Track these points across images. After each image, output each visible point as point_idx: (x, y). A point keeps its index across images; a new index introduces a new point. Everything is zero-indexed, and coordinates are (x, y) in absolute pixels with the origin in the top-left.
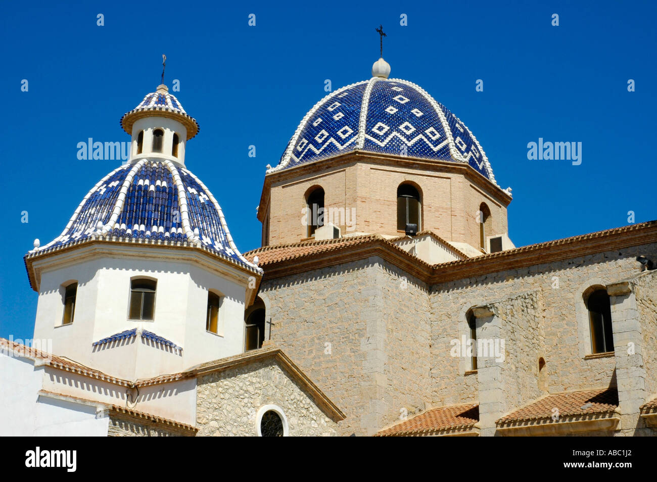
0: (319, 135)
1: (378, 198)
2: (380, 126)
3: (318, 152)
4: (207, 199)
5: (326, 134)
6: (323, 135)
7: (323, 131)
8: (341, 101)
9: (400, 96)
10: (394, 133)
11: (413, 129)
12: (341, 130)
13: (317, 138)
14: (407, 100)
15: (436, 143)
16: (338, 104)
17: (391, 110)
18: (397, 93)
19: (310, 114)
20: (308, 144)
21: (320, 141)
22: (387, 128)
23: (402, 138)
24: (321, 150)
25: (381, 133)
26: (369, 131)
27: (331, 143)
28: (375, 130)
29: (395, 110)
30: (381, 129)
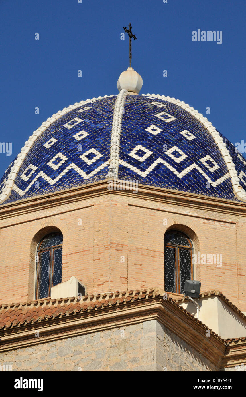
0: (53, 160)
1: (138, 246)
2: (140, 150)
3: (52, 182)
5: (64, 158)
6: (59, 160)
7: (60, 155)
8: (82, 116)
9: (163, 113)
10: (159, 160)
11: (184, 156)
12: (87, 153)
13: (50, 164)
14: (173, 119)
15: (215, 176)
16: (79, 121)
17: (154, 130)
18: (160, 110)
19: (38, 133)
20: (37, 172)
21: (55, 167)
22: (149, 153)
23: (170, 167)
24: (57, 180)
25: (142, 159)
26: (124, 155)
27: (72, 169)
28: (132, 154)
29: (159, 131)
30: (140, 153)
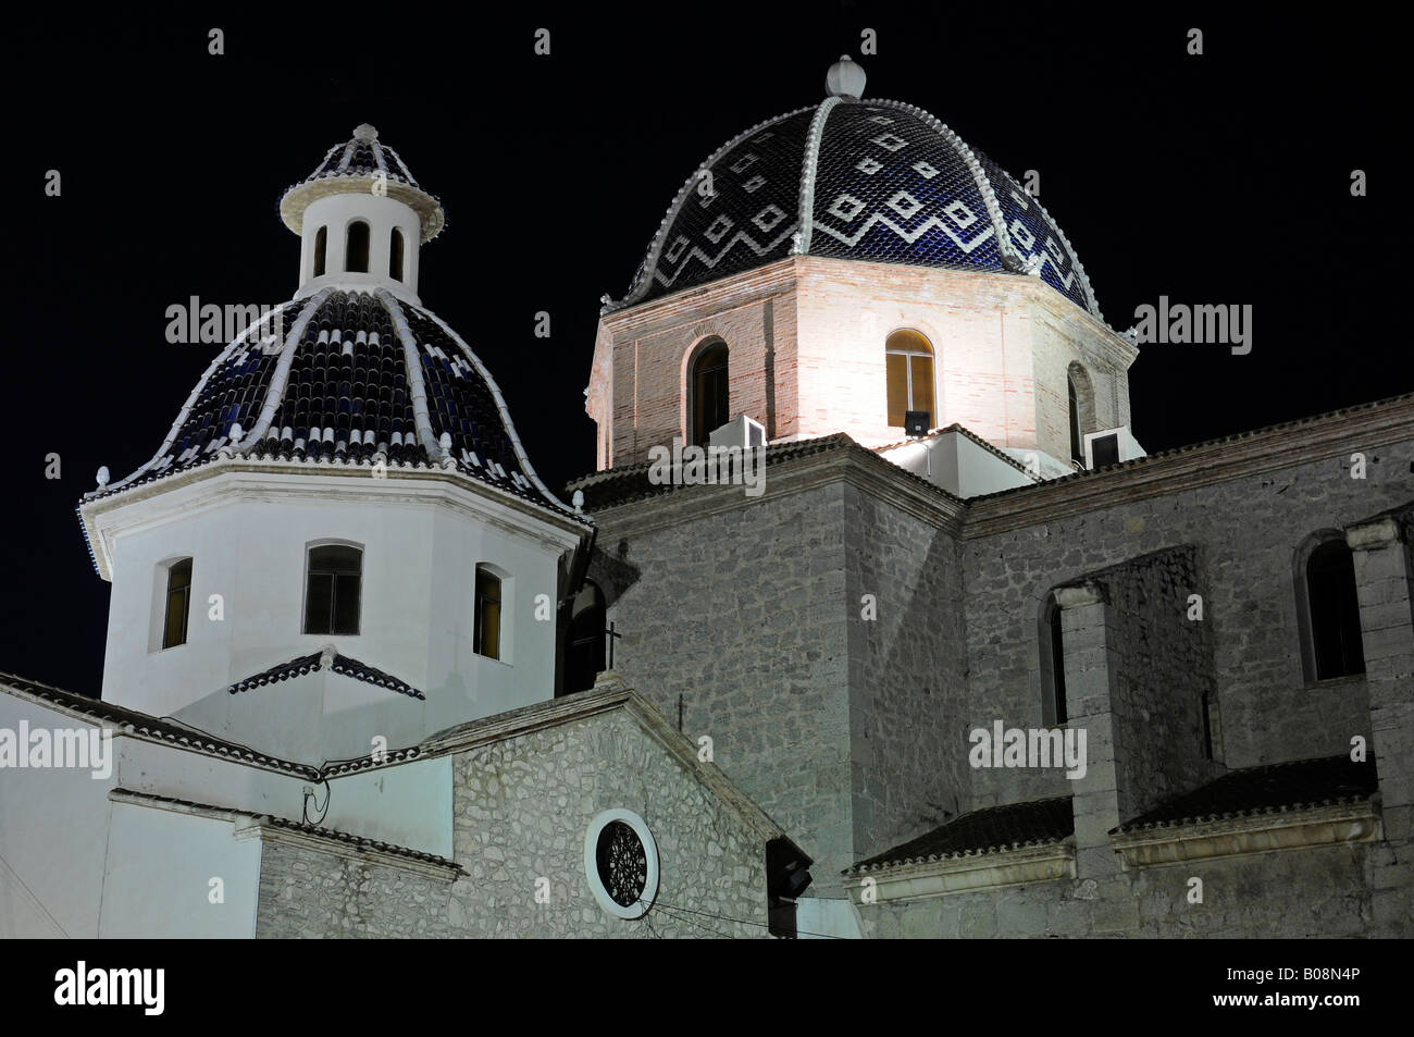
0: (713, 227)
2: (846, 203)
3: (711, 264)
4: (468, 369)
5: (729, 224)
6: (721, 226)
7: (722, 219)
8: (759, 150)
9: (887, 136)
10: (877, 217)
11: (917, 207)
12: (761, 215)
14: (903, 144)
15: (967, 236)
16: (752, 158)
17: (869, 167)
18: (881, 130)
20: (689, 247)
21: (715, 239)
22: (860, 206)
23: (894, 227)
24: (717, 260)
25: (849, 218)
26: (821, 213)
27: (740, 242)
28: (834, 211)
29: (878, 167)
30: (846, 208)
